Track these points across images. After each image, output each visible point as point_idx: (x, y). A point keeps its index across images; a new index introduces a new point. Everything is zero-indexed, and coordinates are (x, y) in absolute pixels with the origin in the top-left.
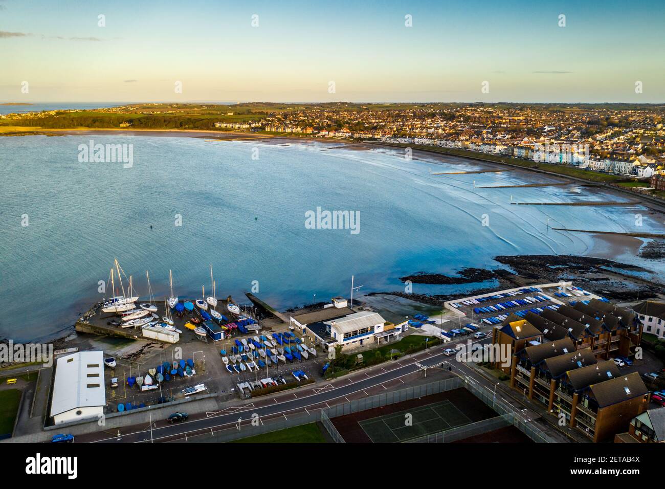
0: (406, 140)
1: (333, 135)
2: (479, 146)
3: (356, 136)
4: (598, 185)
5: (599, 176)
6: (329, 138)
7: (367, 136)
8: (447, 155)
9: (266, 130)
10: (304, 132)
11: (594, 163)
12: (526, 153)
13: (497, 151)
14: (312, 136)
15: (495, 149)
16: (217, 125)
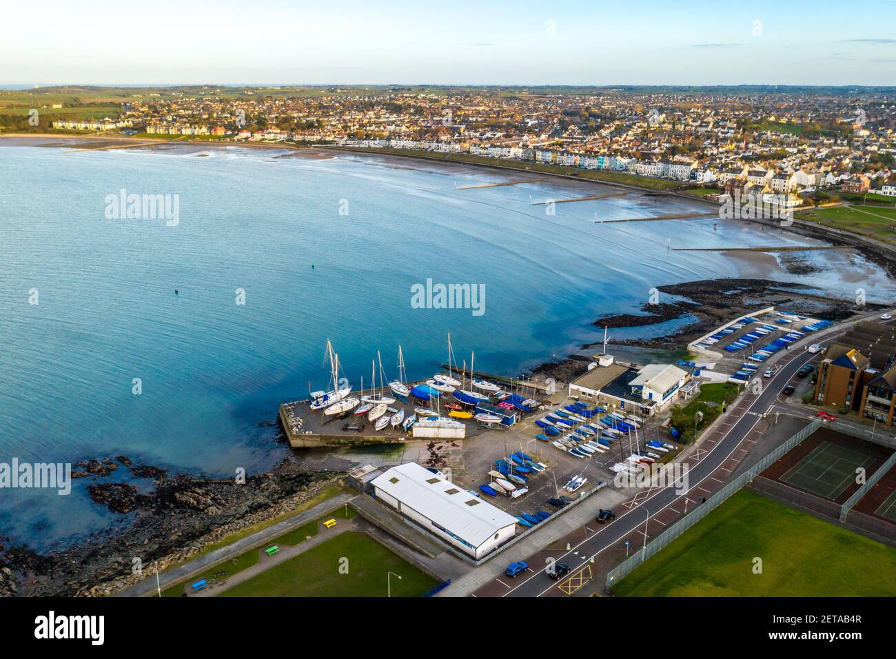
0: (376, 142)
1: (261, 137)
2: (485, 148)
3: (298, 138)
4: (664, 194)
5: (659, 183)
6: (256, 142)
7: (315, 137)
8: (446, 161)
9: (148, 132)
10: (213, 134)
11: (643, 168)
12: (553, 157)
13: (512, 155)
14: (228, 140)
15: (509, 152)
16: (58, 125)
